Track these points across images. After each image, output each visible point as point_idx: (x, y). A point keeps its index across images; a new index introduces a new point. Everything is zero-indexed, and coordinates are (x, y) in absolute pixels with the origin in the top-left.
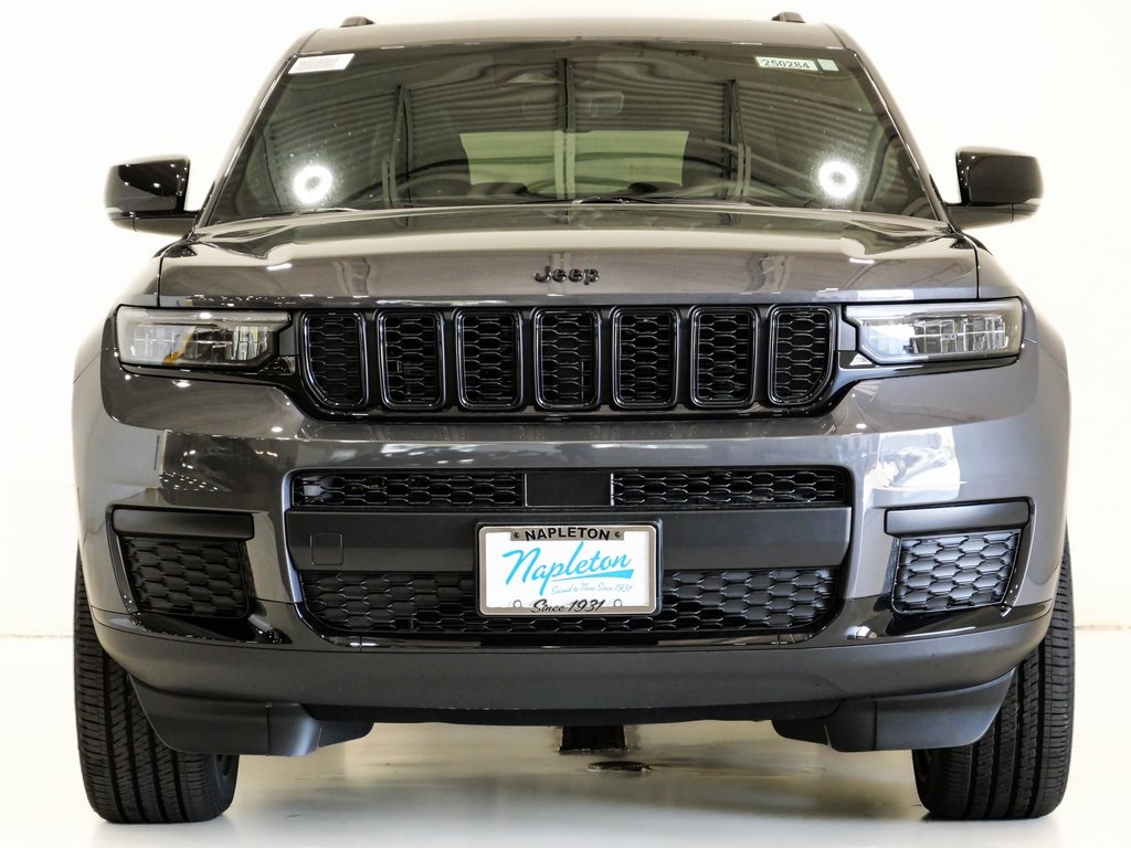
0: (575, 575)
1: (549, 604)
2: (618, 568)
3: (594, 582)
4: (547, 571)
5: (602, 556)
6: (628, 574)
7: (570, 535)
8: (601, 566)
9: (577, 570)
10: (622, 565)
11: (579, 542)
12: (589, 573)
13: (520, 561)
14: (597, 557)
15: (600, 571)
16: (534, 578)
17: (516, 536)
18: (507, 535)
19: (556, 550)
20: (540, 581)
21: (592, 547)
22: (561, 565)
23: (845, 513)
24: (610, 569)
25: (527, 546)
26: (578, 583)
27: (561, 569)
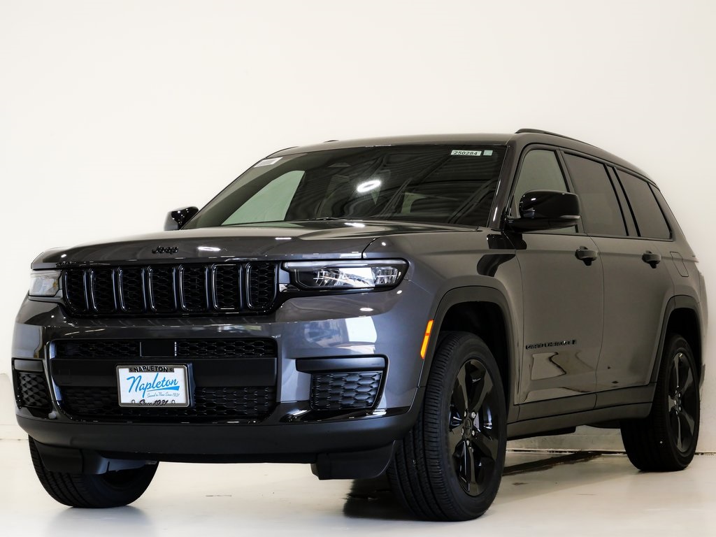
0: (156, 388)
1: (146, 402)
2: (173, 385)
3: (164, 392)
4: (145, 387)
5: (166, 380)
6: (177, 388)
7: (153, 371)
8: (166, 384)
9: (157, 386)
10: (175, 384)
11: (156, 373)
12: (161, 387)
13: (134, 382)
14: (164, 380)
15: (166, 387)
16: (140, 390)
17: (131, 371)
18: (127, 370)
19: (148, 377)
20: (143, 391)
21: (162, 375)
22: (150, 384)
23: (274, 360)
24: (170, 386)
25: (136, 374)
26: (157, 392)
27: (150, 386)
